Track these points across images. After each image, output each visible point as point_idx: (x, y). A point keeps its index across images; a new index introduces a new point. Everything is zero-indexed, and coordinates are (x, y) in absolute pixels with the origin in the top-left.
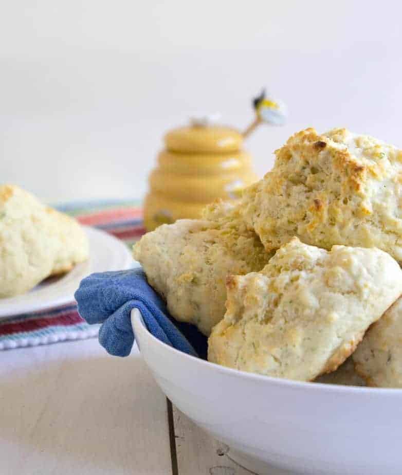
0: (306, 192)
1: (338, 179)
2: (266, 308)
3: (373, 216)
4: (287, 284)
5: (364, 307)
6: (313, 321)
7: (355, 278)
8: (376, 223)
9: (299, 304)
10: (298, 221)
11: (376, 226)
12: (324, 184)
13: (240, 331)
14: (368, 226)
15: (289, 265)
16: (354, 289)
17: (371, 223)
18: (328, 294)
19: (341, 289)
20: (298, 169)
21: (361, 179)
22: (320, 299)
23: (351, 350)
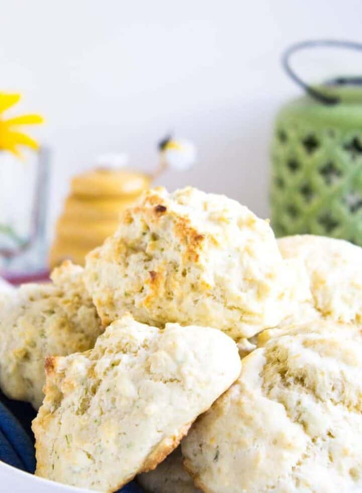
0: (145, 261)
1: (177, 249)
2: (82, 395)
3: (215, 289)
4: (108, 369)
5: (189, 397)
6: (129, 413)
7: (180, 364)
8: (217, 297)
9: (116, 393)
10: (134, 293)
11: (219, 301)
12: (164, 253)
13: (56, 420)
14: (208, 301)
15: (113, 346)
16: (178, 377)
17: (212, 297)
18: (148, 382)
19: (163, 377)
20: (138, 235)
21: (201, 248)
22: (139, 389)
23: (173, 446)
